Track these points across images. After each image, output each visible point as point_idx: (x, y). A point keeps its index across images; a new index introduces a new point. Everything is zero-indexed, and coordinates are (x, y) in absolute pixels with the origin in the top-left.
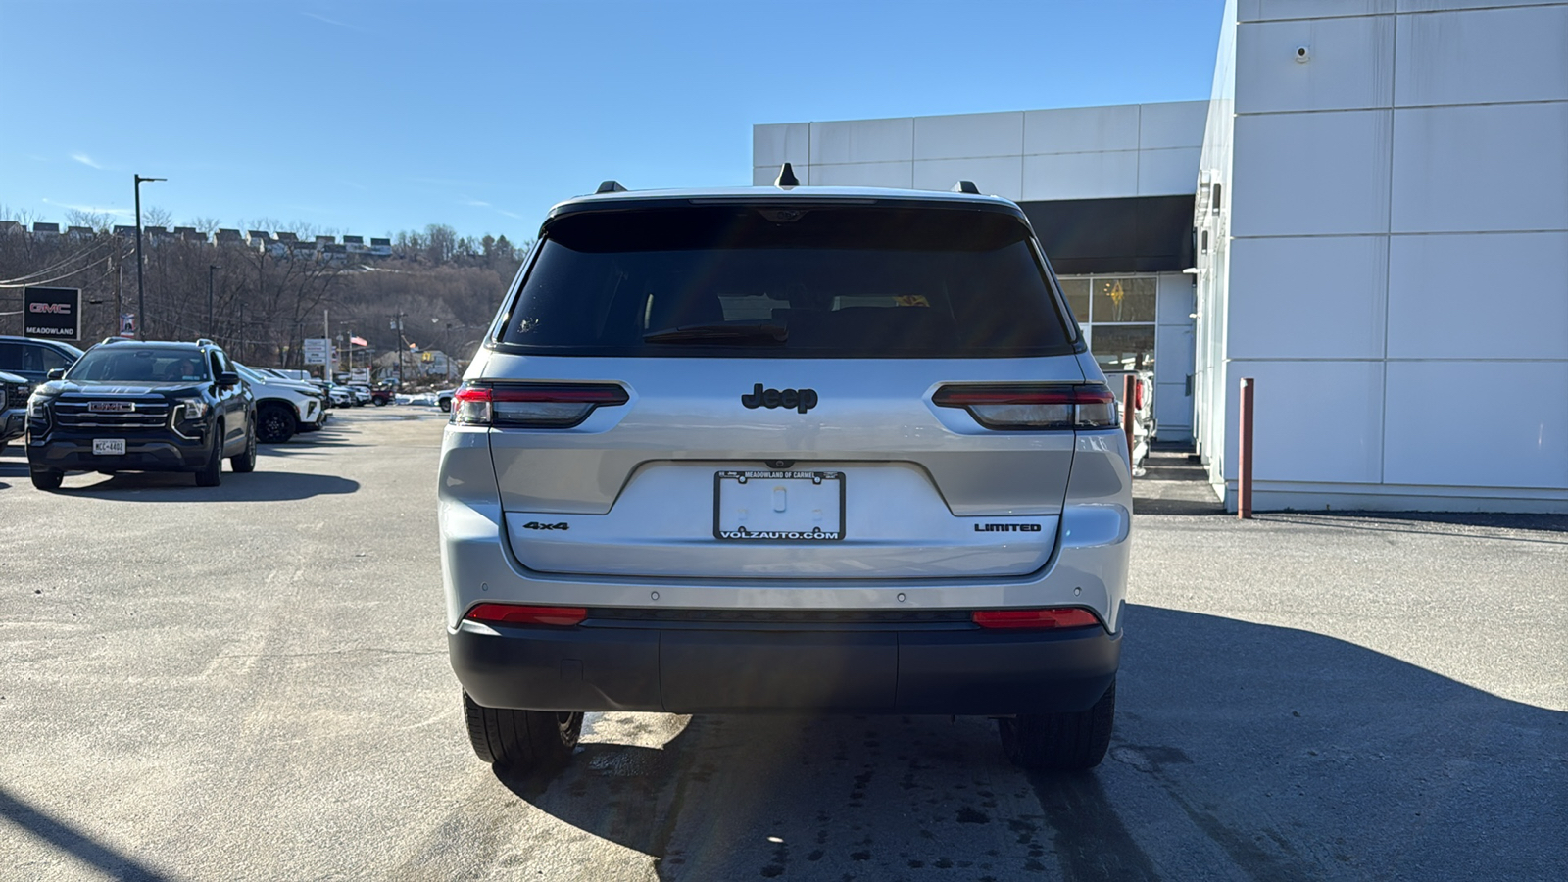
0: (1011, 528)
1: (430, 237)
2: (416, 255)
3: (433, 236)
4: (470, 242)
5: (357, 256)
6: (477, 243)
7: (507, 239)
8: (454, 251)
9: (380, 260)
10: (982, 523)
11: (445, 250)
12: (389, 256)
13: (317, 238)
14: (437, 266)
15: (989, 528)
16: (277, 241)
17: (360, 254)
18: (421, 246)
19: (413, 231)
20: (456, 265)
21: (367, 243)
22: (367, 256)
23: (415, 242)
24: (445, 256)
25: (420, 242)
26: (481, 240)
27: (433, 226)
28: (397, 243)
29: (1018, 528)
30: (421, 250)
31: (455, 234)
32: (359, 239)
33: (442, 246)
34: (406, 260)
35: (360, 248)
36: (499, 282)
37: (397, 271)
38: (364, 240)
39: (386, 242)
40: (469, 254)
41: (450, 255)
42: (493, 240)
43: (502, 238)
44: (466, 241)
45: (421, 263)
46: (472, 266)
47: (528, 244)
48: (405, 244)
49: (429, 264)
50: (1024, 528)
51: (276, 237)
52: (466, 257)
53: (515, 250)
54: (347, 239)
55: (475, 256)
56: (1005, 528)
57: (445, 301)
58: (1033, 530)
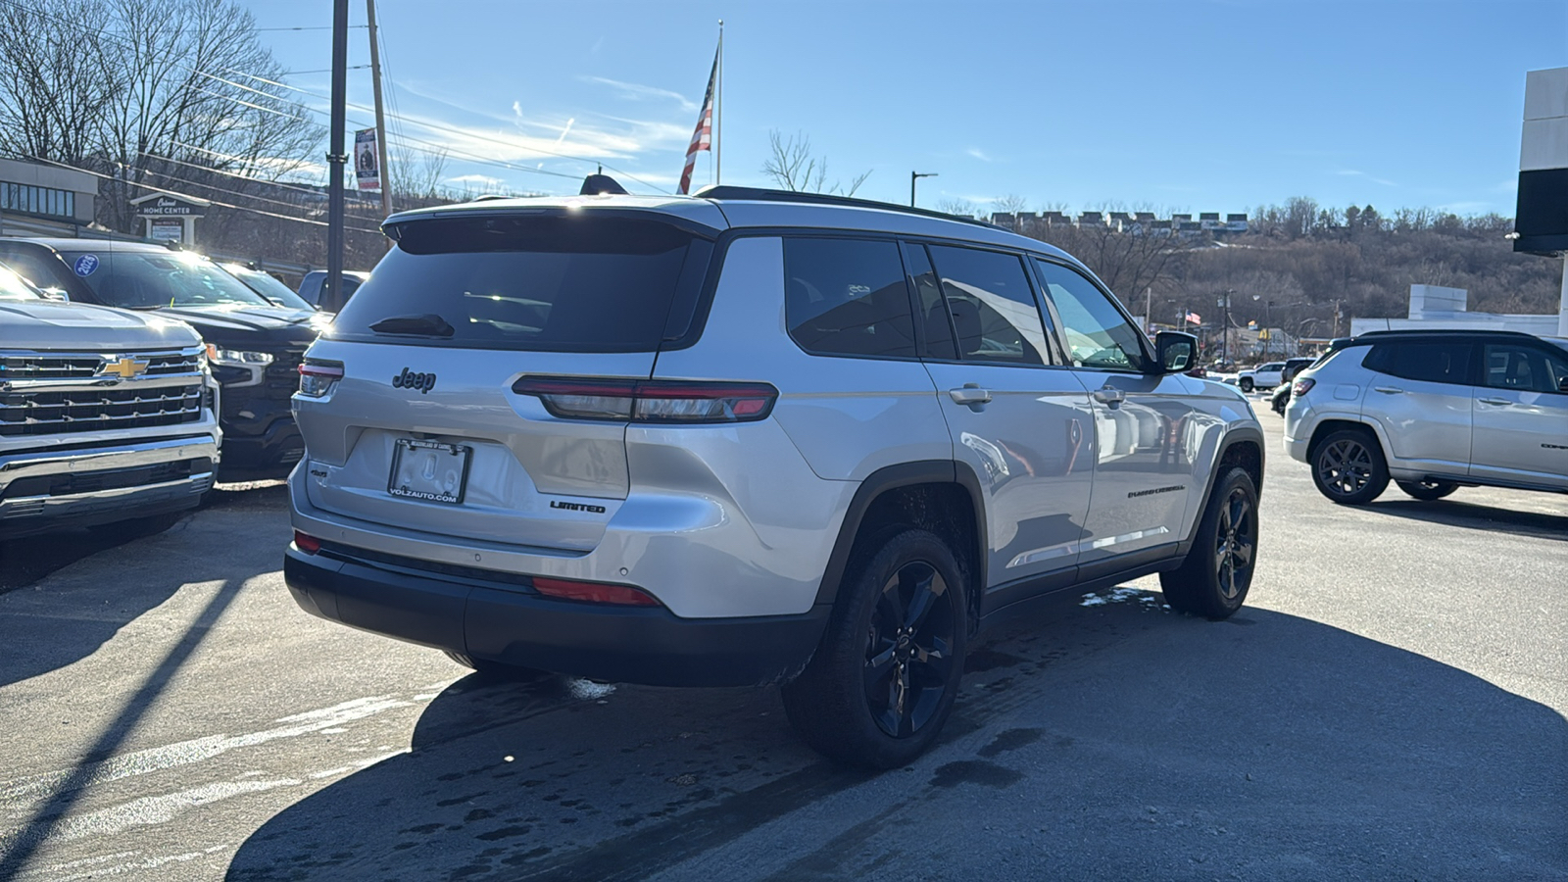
0: (580, 507)
1: (1289, 210)
2: (1272, 230)
3: (1292, 209)
4: (1332, 214)
5: (1211, 234)
6: (1340, 214)
7: (1374, 209)
8: (1314, 224)
9: (1234, 237)
10: (558, 500)
11: (1304, 223)
12: (1244, 231)
13: (1175, 216)
14: (1294, 240)
15: (562, 505)
16: (1135, 221)
17: (1214, 231)
18: (1279, 220)
19: (1273, 206)
20: (1313, 239)
21: (1223, 219)
22: (1220, 233)
23: (1273, 215)
24: (1304, 229)
25: (1278, 215)
26: (1344, 211)
27: (1294, 199)
28: (1254, 217)
29: (586, 508)
30: (1280, 225)
31: (1316, 206)
32: (1216, 216)
33: (1302, 219)
34: (1262, 235)
35: (1216, 224)
36: (1359, 256)
37: (1249, 247)
38: (1220, 216)
39: (1243, 217)
40: (1329, 227)
41: (1309, 228)
42: (1358, 211)
43: (1369, 208)
44: (1328, 213)
45: (1277, 237)
46: (1332, 239)
47: (1398, 214)
48: (1262, 219)
49: (1286, 238)
50: (590, 508)
51: (1134, 218)
52: (1328, 231)
53: (1382, 221)
54: (1203, 216)
55: (1336, 228)
56: (575, 507)
57: (1295, 276)
58: (597, 511)
